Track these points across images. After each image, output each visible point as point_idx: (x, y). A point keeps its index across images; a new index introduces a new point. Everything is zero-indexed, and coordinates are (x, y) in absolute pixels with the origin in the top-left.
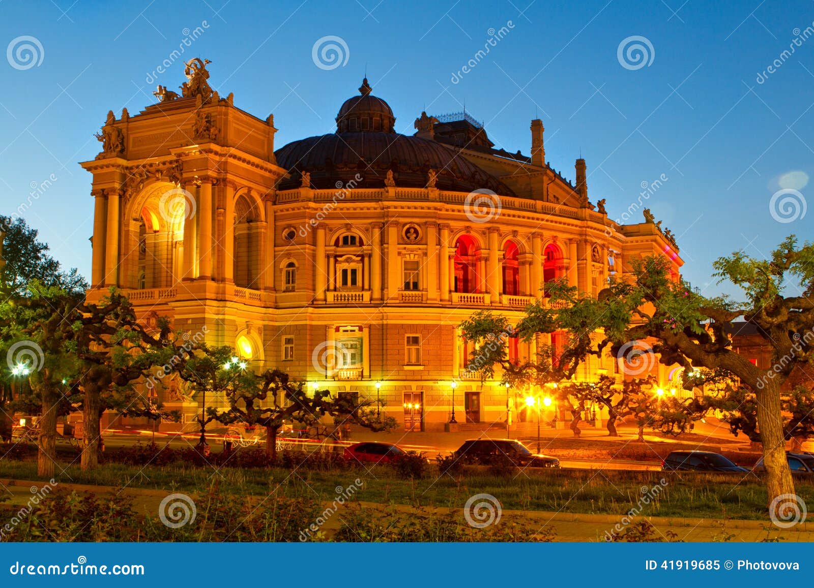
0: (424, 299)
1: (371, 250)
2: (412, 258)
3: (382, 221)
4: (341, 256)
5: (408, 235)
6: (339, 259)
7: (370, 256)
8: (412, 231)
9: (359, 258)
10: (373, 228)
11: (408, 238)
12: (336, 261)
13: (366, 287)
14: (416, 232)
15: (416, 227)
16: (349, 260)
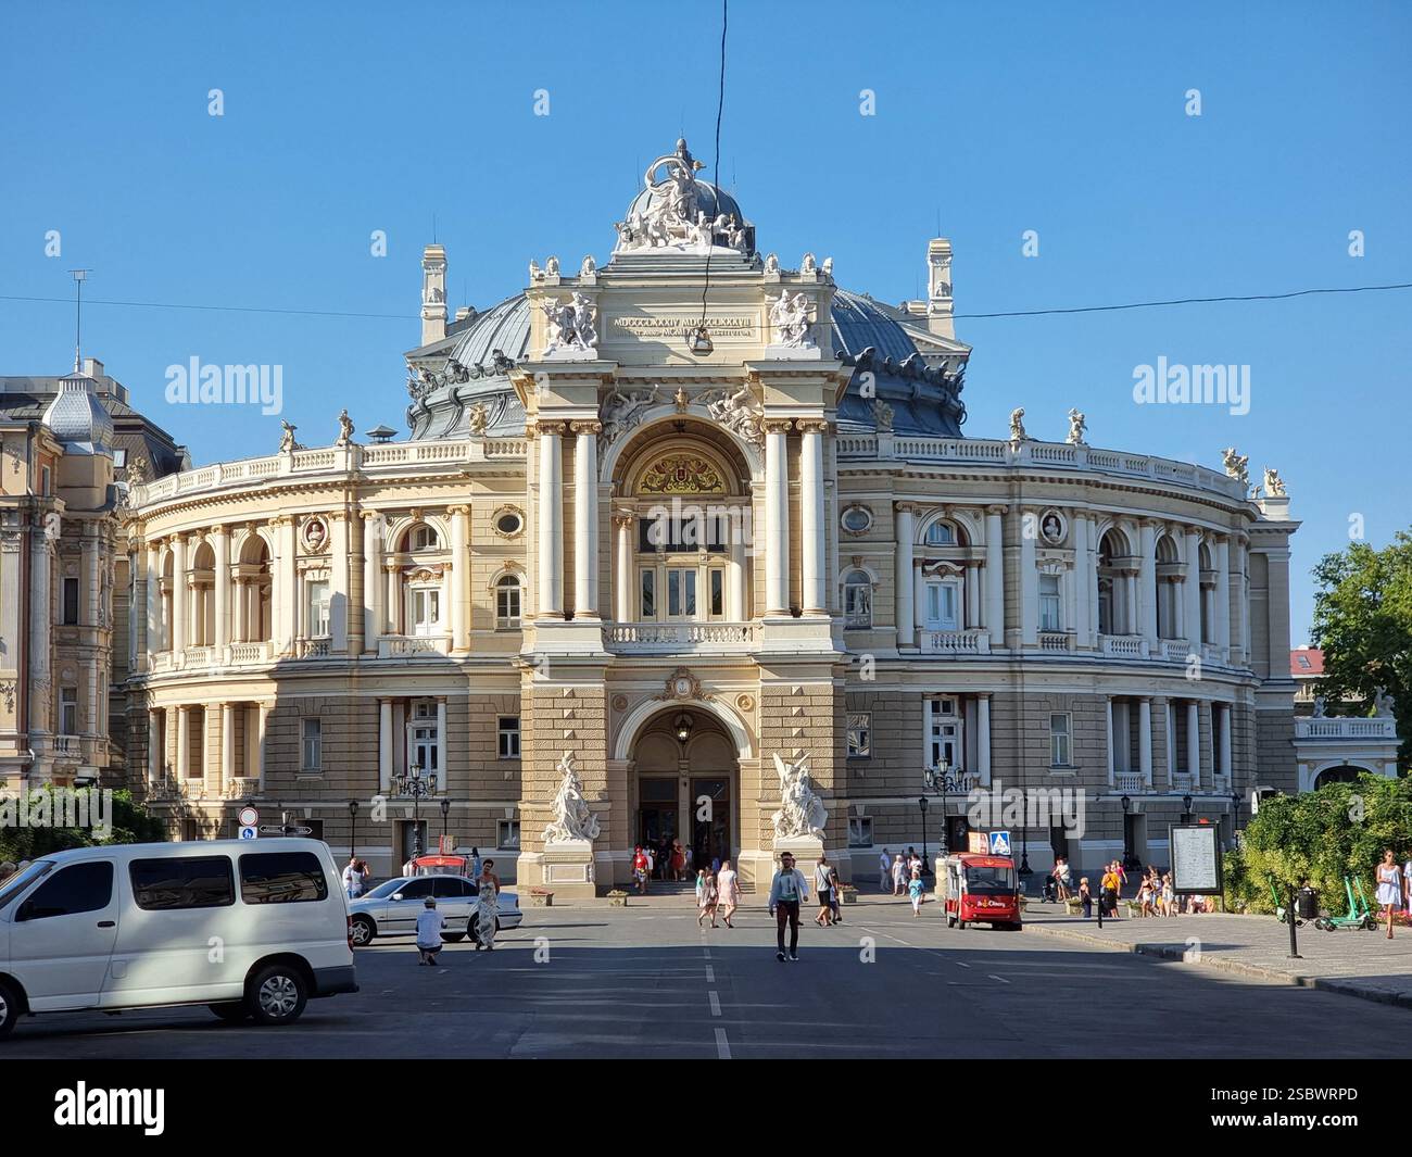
0: (1072, 646)
1: (985, 553)
2: (1050, 570)
3: (1006, 501)
4: (932, 562)
5: (1047, 528)
6: (928, 568)
7: (981, 565)
8: (1052, 521)
9: (960, 568)
10: (987, 514)
11: (1046, 534)
12: (924, 571)
13: (975, 623)
14: (1058, 524)
15: (1060, 516)
16: (943, 571)
